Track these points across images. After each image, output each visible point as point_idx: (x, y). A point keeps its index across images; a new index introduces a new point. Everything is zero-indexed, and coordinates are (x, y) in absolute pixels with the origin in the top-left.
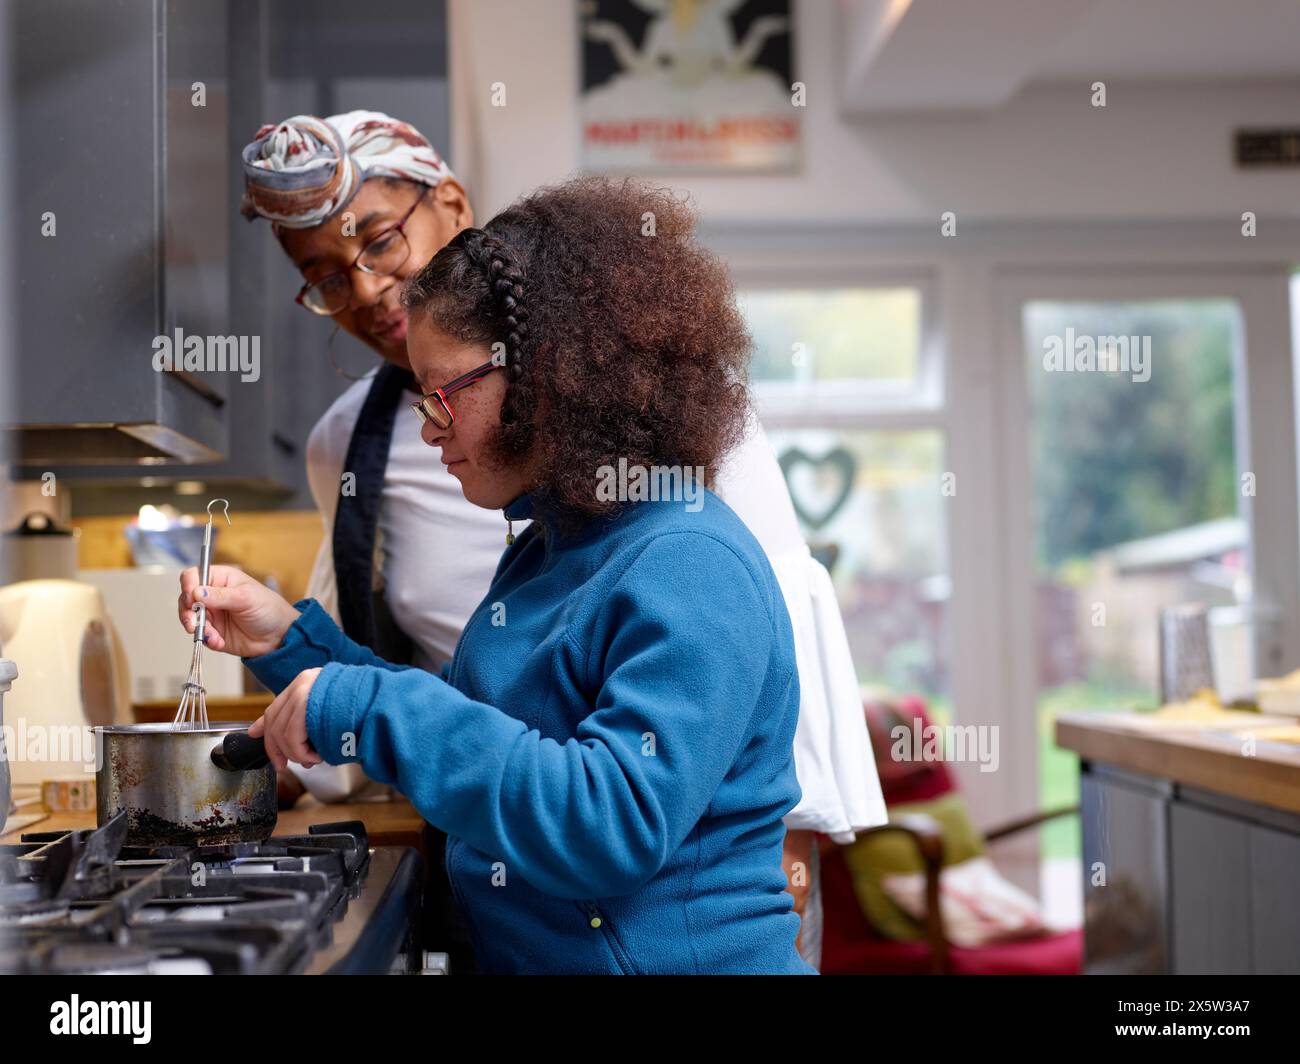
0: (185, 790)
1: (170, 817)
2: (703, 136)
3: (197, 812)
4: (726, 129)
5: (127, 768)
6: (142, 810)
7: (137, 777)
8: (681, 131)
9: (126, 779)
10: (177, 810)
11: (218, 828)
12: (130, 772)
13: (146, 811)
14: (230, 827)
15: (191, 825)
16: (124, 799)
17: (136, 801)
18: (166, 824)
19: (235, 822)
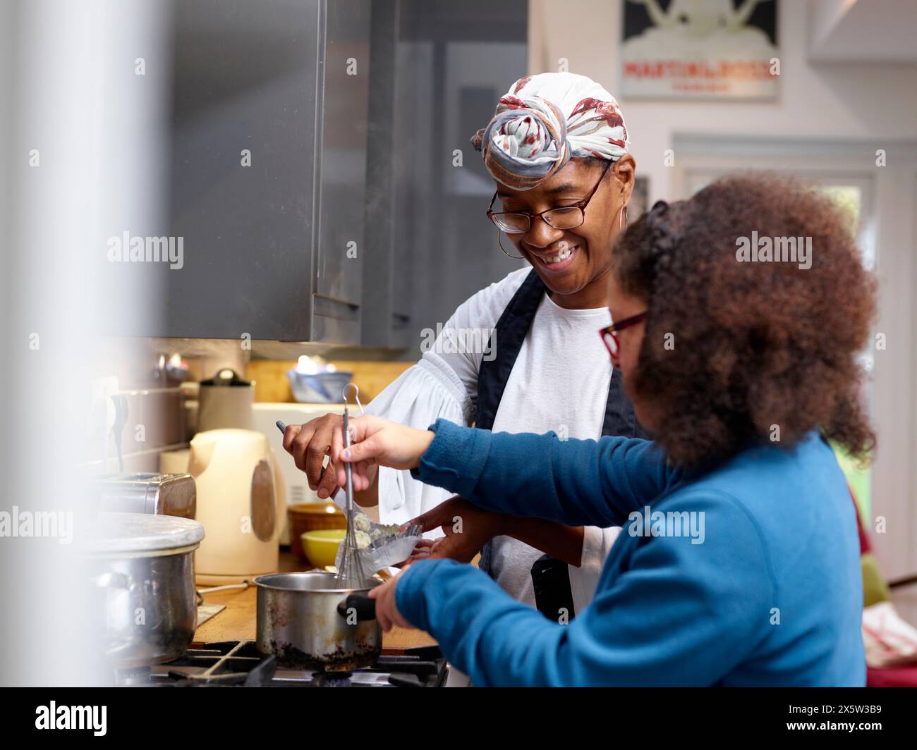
0: (318, 632)
1: (307, 650)
2: (709, 74)
3: (326, 647)
4: (725, 69)
5: (278, 613)
6: (288, 644)
7: (284, 620)
8: (693, 70)
9: (277, 621)
10: (312, 646)
11: (340, 659)
12: (280, 616)
13: (290, 645)
14: (349, 658)
15: (321, 656)
16: (275, 635)
17: (283, 638)
18: (303, 654)
19: (352, 654)
